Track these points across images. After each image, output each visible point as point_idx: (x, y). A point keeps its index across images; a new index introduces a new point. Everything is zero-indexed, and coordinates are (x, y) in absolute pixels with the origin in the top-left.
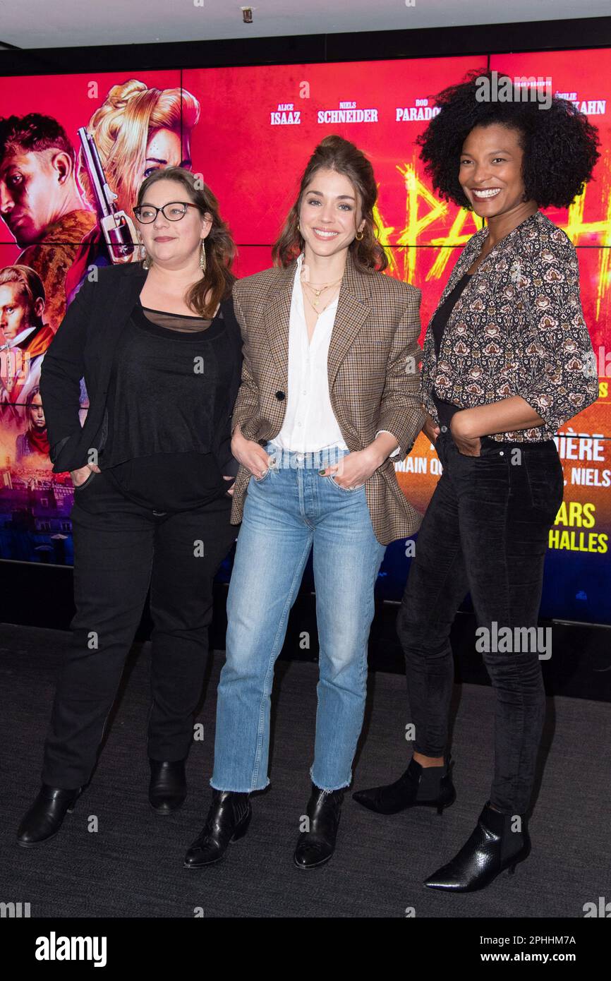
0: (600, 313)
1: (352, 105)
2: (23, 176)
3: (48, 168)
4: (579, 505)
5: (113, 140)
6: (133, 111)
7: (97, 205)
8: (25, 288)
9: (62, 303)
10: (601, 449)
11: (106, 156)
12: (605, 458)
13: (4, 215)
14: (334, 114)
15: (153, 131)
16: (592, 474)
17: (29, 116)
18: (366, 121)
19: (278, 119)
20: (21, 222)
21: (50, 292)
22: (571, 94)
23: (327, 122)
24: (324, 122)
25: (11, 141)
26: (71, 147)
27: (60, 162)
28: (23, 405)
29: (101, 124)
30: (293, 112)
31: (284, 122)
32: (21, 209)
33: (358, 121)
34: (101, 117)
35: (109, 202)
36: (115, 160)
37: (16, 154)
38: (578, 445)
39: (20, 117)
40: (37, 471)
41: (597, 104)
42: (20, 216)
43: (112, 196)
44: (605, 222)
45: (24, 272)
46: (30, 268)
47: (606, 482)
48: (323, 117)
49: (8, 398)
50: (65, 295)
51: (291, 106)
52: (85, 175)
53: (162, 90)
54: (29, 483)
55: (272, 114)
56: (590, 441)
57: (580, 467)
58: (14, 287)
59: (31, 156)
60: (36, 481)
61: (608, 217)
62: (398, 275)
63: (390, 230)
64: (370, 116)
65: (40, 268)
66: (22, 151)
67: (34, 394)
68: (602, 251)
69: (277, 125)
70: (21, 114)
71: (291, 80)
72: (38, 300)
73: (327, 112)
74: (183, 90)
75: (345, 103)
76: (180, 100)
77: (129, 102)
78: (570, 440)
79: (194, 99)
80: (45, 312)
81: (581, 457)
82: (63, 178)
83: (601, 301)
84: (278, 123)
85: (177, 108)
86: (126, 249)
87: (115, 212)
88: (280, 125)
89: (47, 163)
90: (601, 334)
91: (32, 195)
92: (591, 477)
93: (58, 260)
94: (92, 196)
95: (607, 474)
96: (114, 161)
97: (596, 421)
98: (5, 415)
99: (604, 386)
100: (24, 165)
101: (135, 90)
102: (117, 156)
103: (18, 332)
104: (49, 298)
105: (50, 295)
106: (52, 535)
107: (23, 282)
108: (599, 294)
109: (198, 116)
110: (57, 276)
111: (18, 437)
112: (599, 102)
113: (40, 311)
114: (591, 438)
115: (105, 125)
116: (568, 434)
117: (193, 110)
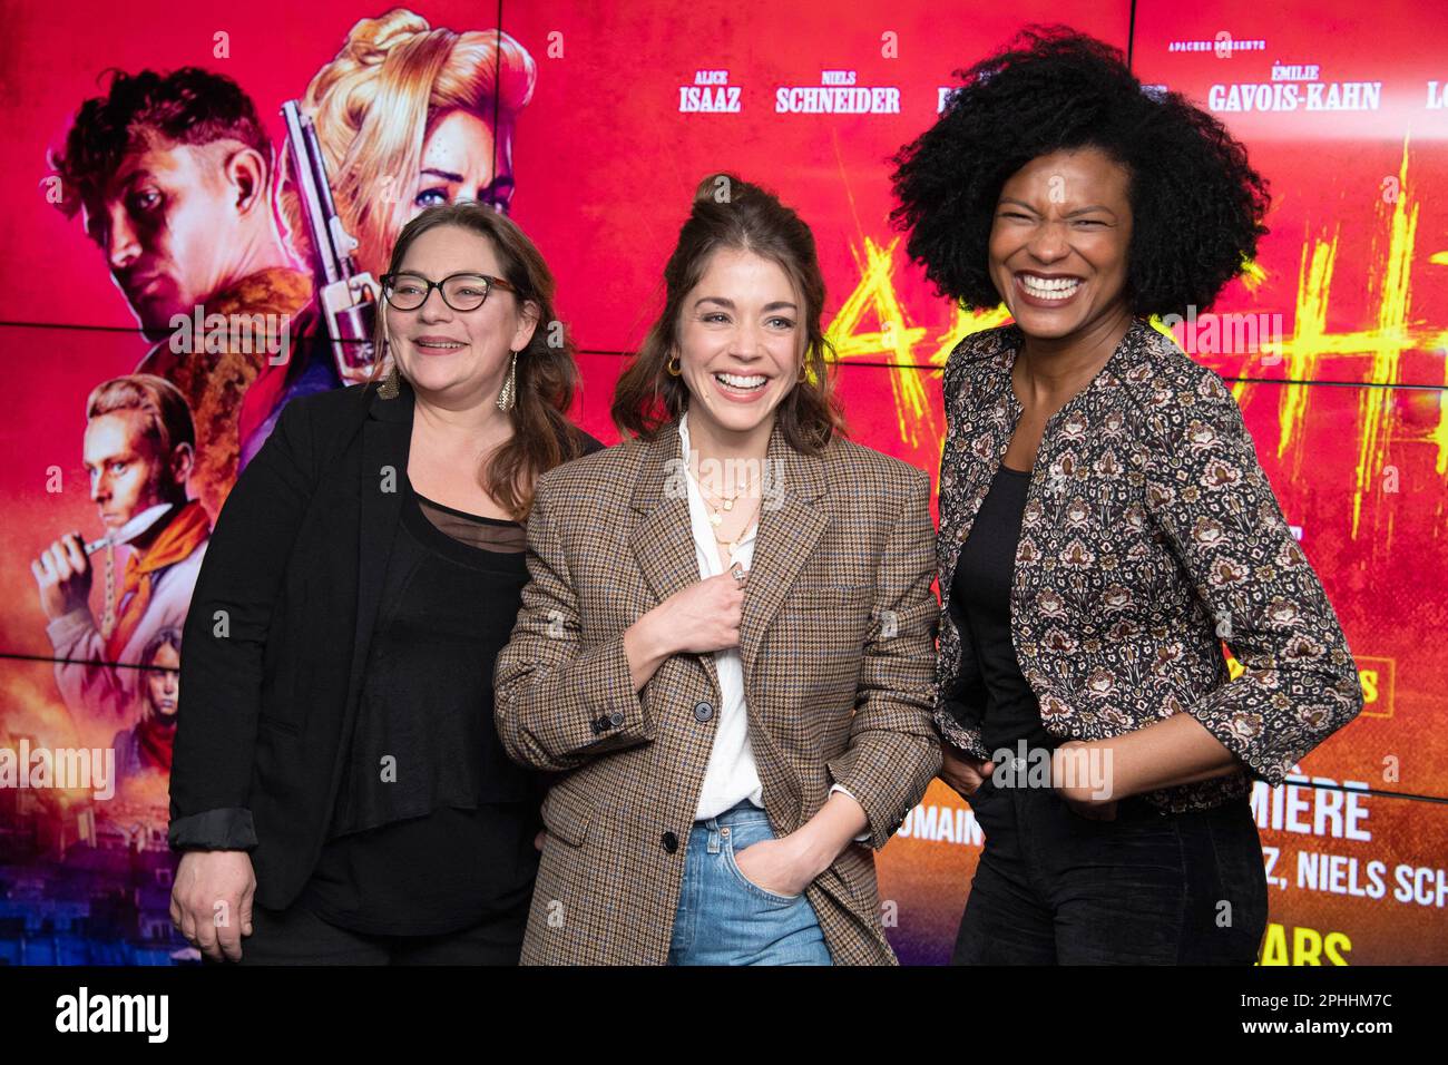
0: (1360, 522)
1: (847, 77)
2: (162, 194)
3: (214, 179)
4: (1314, 936)
5: (353, 129)
6: (397, 73)
7: (315, 261)
8: (154, 423)
9: (232, 457)
10: (1364, 813)
11: (337, 159)
12: (1372, 834)
13: (118, 272)
14: (811, 95)
15: (437, 113)
16: (1344, 868)
17: (182, 72)
18: (875, 110)
19: (695, 100)
20: (152, 288)
21: (206, 434)
22: (1307, 68)
23: (795, 110)
24: (789, 111)
25: (140, 122)
26: (265, 138)
27: (241, 169)
28: (133, 667)
29: (332, 95)
30: (726, 88)
31: (707, 106)
32: (155, 259)
33: (860, 110)
34: (332, 82)
35: (339, 255)
36: (357, 170)
37: (149, 149)
38: (1312, 803)
39: (163, 75)
40: (153, 808)
41: (1362, 90)
42: (152, 274)
43: (346, 242)
44: (1374, 332)
45: (153, 391)
46: (167, 383)
47: (1375, 888)
48: (788, 99)
49: (101, 652)
50: (239, 441)
51: (723, 75)
52: (293, 196)
53: (459, 32)
54: (134, 836)
55: (684, 90)
56: (1337, 795)
57: (1315, 850)
58: (130, 420)
59: (182, 154)
60: (150, 831)
61: (1382, 322)
62: (932, 425)
63: (919, 333)
64: (884, 100)
65: (189, 383)
66: (164, 142)
67: (159, 645)
68: (1366, 394)
69: (691, 113)
70: (164, 67)
71: (725, 22)
72: (179, 448)
73: (795, 90)
74: (503, 34)
75: (832, 73)
76: (495, 55)
77: (390, 53)
78: (1293, 790)
79: (524, 52)
80: (193, 474)
81: (1320, 829)
82: (246, 203)
83: (1363, 498)
84: (695, 110)
85: (488, 70)
86: (370, 352)
87: (353, 273)
88: (698, 113)
89: (215, 170)
90: (1363, 566)
91: (180, 233)
92: (1342, 875)
93: (226, 369)
94: (305, 240)
95: (1376, 870)
96: (354, 172)
97: (1351, 752)
98: (94, 687)
99: (1369, 679)
100: (166, 172)
101: (403, 30)
102: (360, 161)
103: (133, 512)
104: (203, 445)
105: (207, 438)
106: (175, 951)
107: (150, 411)
108: (1360, 483)
109: (532, 88)
110: (223, 402)
111: (119, 734)
112: (1368, 86)
113: (184, 472)
114: (1341, 788)
115: (339, 98)
116: (1289, 778)
117: (522, 75)
